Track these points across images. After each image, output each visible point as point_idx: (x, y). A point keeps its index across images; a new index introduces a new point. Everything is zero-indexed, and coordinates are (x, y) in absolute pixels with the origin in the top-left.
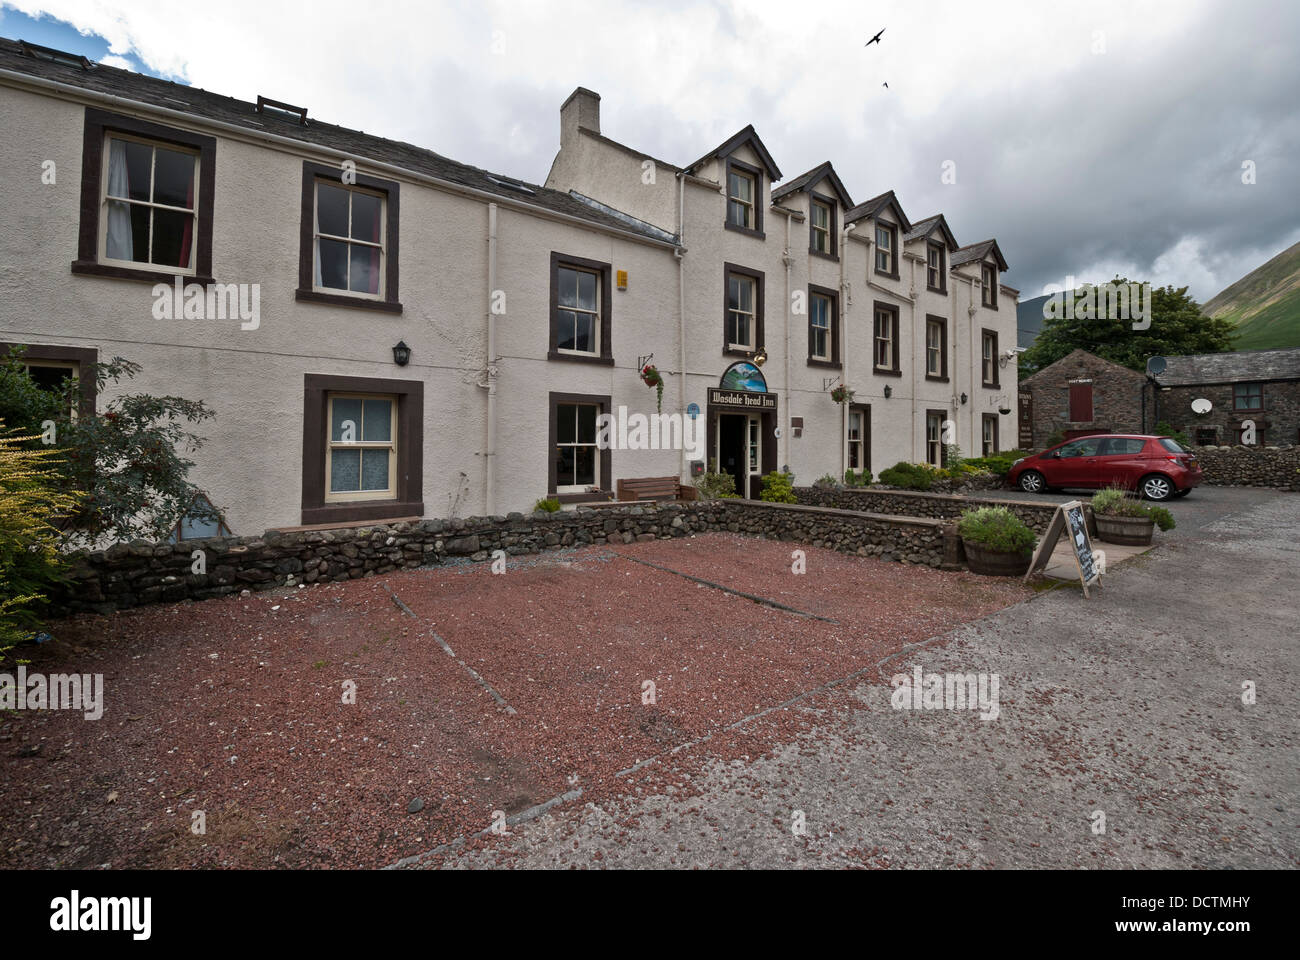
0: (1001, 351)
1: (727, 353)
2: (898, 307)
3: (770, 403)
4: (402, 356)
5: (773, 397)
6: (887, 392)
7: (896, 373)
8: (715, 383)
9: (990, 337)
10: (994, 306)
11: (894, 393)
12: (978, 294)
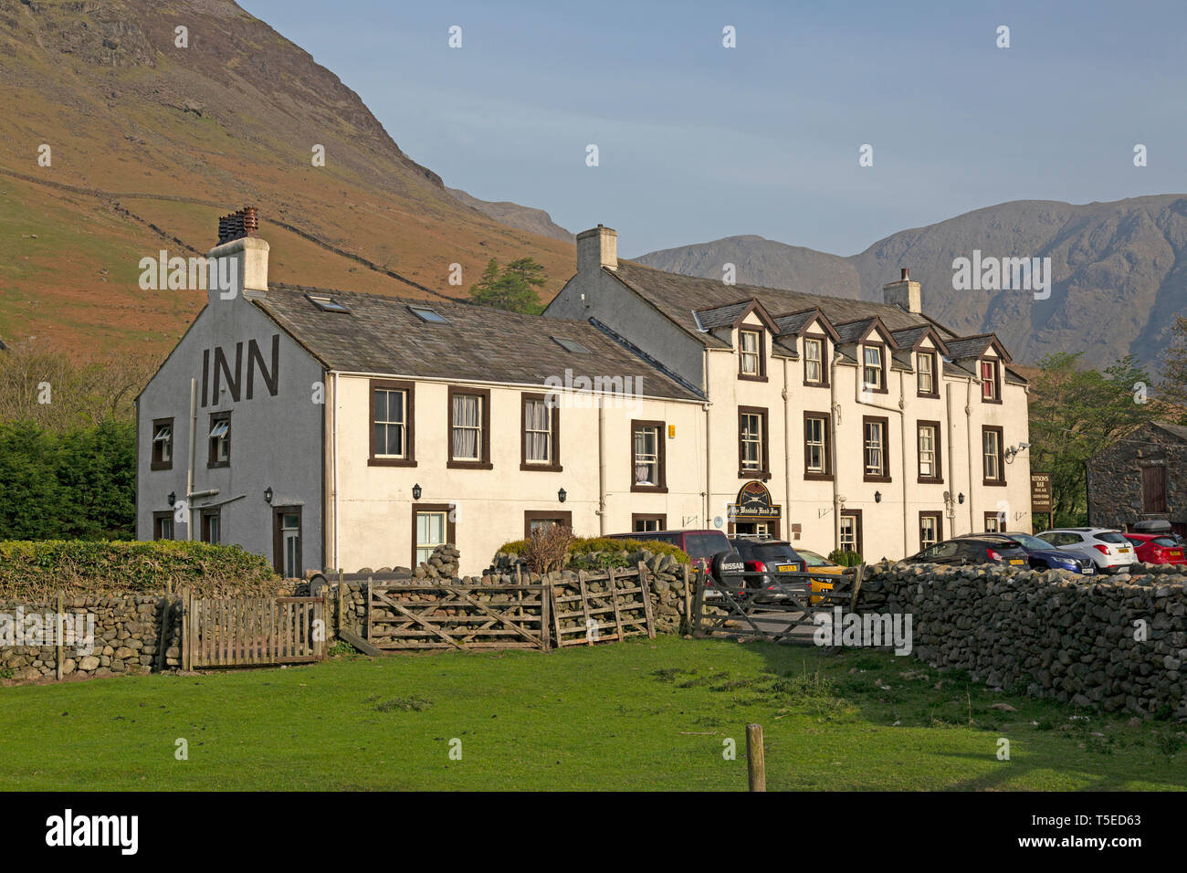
0: (1006, 446)
1: (740, 476)
2: (887, 418)
3: (776, 512)
4: (562, 495)
5: (778, 508)
6: (878, 497)
7: (886, 478)
8: (733, 501)
9: (992, 434)
10: (998, 400)
11: (883, 498)
12: (976, 390)
